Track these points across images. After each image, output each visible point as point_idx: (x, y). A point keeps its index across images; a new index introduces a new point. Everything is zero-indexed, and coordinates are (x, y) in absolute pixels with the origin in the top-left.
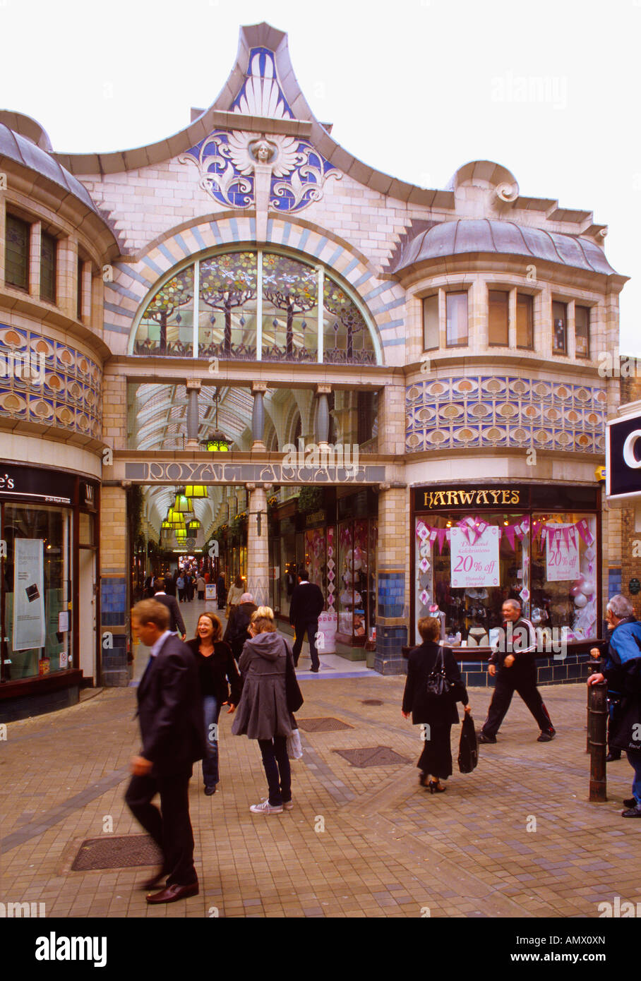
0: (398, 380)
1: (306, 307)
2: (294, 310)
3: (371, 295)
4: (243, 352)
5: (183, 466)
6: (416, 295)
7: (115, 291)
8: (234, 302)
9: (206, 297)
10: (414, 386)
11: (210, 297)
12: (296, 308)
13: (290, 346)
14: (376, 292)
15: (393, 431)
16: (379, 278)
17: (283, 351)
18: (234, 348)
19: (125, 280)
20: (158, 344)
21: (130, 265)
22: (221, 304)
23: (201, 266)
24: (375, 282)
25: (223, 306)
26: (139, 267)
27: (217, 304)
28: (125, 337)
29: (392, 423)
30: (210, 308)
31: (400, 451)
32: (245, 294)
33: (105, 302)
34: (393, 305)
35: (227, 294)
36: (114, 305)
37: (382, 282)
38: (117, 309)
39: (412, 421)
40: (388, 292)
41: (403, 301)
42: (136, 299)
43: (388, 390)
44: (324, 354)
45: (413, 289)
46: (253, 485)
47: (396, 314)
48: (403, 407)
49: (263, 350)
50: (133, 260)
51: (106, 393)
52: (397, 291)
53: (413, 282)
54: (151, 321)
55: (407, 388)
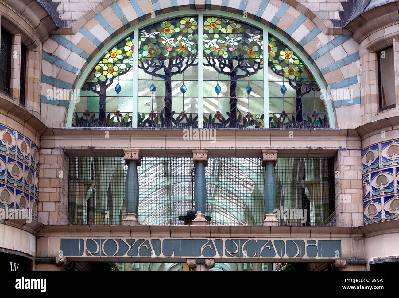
0: (354, 144)
1: (251, 70)
2: (238, 74)
3: (320, 52)
4: (185, 121)
5: (120, 241)
6: (371, 48)
7: (52, 63)
8: (175, 69)
9: (146, 66)
10: (370, 150)
11: (149, 66)
12: (240, 72)
13: (233, 111)
14: (325, 49)
15: (349, 201)
16: (328, 34)
17: (226, 117)
18: (175, 117)
19: (63, 53)
20: (97, 116)
21: (67, 37)
22: (161, 72)
23: (140, 34)
24: (323, 38)
25: (164, 73)
26: (76, 39)
27: (157, 72)
28: (62, 110)
29: (347, 191)
30: (150, 77)
31: (358, 222)
32: (186, 60)
33: (42, 75)
34: (345, 62)
35: (166, 62)
36: (51, 78)
37: (332, 37)
38: (54, 82)
39: (369, 189)
40: (339, 48)
41: (357, 56)
42: (73, 70)
43: (342, 154)
44: (270, 119)
45: (365, 43)
46: (194, 262)
47: (348, 71)
48: (360, 174)
49: (204, 117)
50: (70, 32)
51: (42, 166)
52: (349, 46)
53: (366, 34)
54: (91, 93)
55: (363, 151)
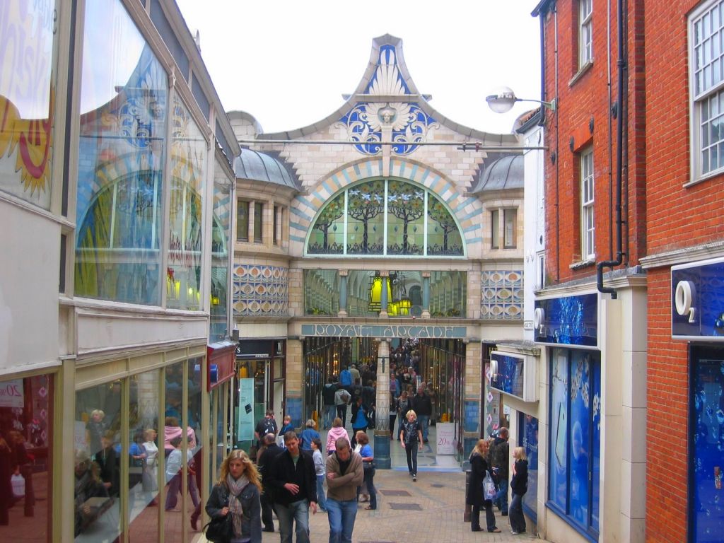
0: (476, 267)
1: (417, 216)
2: (409, 219)
3: (458, 208)
4: (375, 249)
5: (337, 327)
6: (488, 209)
7: (296, 214)
8: (370, 215)
9: (352, 213)
10: (485, 273)
11: (354, 213)
12: (410, 218)
13: (405, 244)
14: (461, 206)
15: (472, 303)
16: (464, 196)
17: (401, 247)
18: (369, 247)
19: (302, 207)
20: (322, 246)
21: (305, 197)
22: (362, 217)
23: (349, 192)
24: (461, 199)
25: (363, 218)
26: (310, 198)
27: (359, 217)
28: (302, 243)
29: (472, 297)
30: (355, 220)
31: (477, 316)
32: (377, 209)
33: (290, 222)
34: (473, 215)
35: (365, 211)
36: (295, 223)
37: (466, 198)
38: (297, 226)
39: (483, 297)
40: (470, 206)
41: (480, 211)
42: (309, 219)
43: (469, 273)
44: (428, 248)
45: (485, 205)
46: (380, 340)
47: (474, 221)
48: (479, 286)
49: (387, 247)
50: (307, 194)
51: (291, 280)
52: (476, 204)
53: (486, 200)
54: (318, 231)
55: (482, 272)
